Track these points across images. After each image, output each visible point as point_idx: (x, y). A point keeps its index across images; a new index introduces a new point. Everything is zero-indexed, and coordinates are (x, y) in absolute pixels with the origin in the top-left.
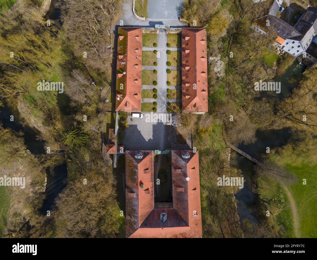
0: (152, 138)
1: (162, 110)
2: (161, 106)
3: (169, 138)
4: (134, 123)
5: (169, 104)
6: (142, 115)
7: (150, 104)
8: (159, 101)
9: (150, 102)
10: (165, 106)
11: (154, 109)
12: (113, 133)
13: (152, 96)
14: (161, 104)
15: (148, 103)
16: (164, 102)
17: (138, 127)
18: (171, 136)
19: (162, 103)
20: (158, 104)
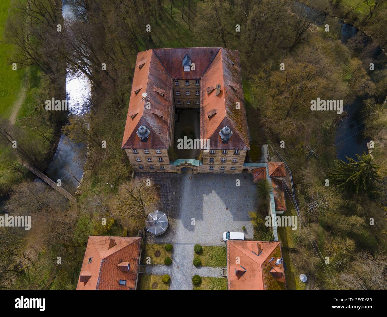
0: (204, 195)
1: (184, 250)
2: (184, 258)
3: (174, 194)
4: (240, 224)
5: (169, 263)
6: (225, 238)
7: (208, 264)
8: (188, 270)
9: (208, 267)
10: (177, 259)
11: (199, 251)
12: (279, 199)
13: (203, 282)
14: (185, 264)
15: (213, 266)
16: (178, 267)
17: (231, 216)
18: (169, 198)
19: (182, 264)
20: (191, 264)
